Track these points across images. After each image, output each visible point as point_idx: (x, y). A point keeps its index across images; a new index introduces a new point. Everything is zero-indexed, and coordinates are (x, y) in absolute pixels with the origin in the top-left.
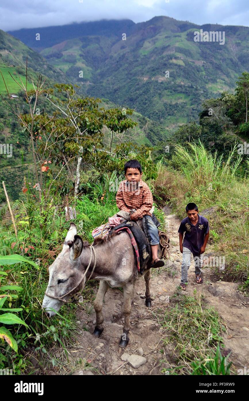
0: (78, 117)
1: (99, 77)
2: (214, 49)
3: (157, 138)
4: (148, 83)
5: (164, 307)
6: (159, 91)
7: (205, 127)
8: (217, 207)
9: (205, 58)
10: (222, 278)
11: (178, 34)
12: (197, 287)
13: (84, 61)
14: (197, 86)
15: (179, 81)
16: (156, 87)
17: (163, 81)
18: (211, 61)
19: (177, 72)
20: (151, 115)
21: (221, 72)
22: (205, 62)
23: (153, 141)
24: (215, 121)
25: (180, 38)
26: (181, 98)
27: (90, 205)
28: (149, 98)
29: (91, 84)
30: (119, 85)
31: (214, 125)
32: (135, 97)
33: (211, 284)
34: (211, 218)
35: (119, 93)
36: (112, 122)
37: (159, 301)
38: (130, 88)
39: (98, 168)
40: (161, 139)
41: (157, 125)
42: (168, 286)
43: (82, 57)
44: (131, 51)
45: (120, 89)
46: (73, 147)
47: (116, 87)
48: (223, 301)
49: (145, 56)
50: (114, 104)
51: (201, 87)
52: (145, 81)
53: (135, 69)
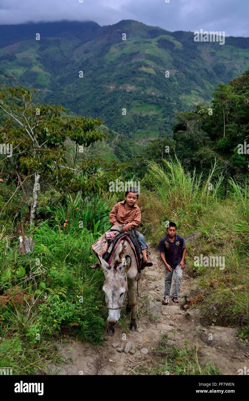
0: (36, 127)
1: (58, 84)
2: (187, 58)
3: (126, 154)
4: (115, 92)
5: (148, 363)
6: (127, 102)
7: (179, 142)
8: (199, 234)
9: (178, 67)
10: (215, 321)
11: (148, 40)
12: (184, 334)
13: (41, 65)
14: (170, 97)
15: (149, 91)
16: (124, 97)
17: (132, 90)
18: (184, 70)
19: (147, 81)
20: (119, 128)
21: (195, 82)
22: (177, 71)
23: (120, 157)
24: (190, 136)
25: (150, 44)
26: (153, 110)
27: (51, 233)
28: (116, 108)
29: (49, 91)
30: (81, 93)
31: (190, 140)
32: (101, 107)
33: (204, 331)
34: (192, 247)
35: (82, 103)
36: (77, 134)
37: (141, 355)
38: (95, 98)
39: (59, 187)
40: (129, 155)
41: (126, 139)
42: (151, 334)
43: (39, 61)
44: (95, 56)
45: (83, 98)
46: (29, 162)
47: (78, 96)
48: (221, 353)
49: (111, 62)
50: (76, 115)
51: (174, 99)
52: (112, 90)
53: (100, 77)
